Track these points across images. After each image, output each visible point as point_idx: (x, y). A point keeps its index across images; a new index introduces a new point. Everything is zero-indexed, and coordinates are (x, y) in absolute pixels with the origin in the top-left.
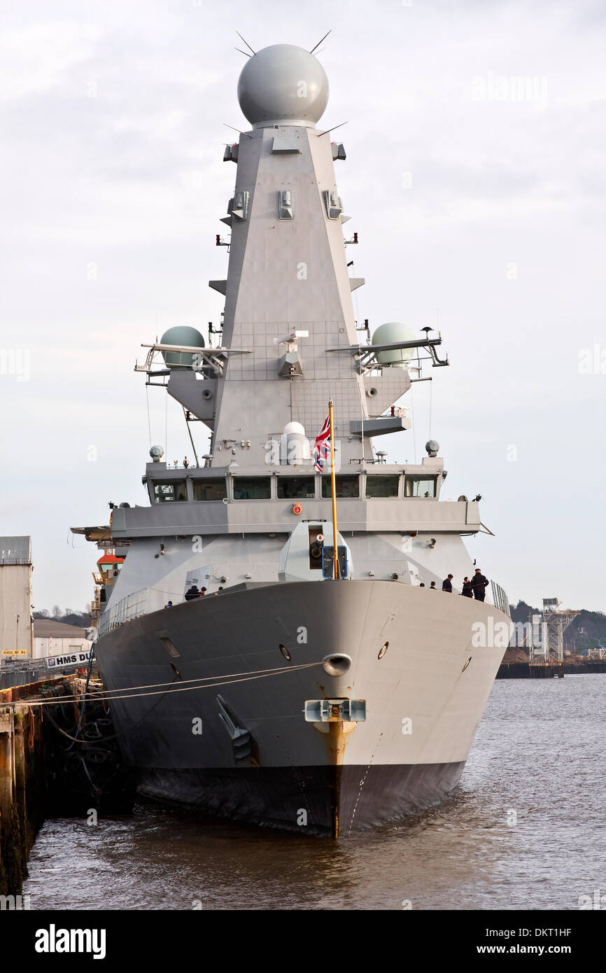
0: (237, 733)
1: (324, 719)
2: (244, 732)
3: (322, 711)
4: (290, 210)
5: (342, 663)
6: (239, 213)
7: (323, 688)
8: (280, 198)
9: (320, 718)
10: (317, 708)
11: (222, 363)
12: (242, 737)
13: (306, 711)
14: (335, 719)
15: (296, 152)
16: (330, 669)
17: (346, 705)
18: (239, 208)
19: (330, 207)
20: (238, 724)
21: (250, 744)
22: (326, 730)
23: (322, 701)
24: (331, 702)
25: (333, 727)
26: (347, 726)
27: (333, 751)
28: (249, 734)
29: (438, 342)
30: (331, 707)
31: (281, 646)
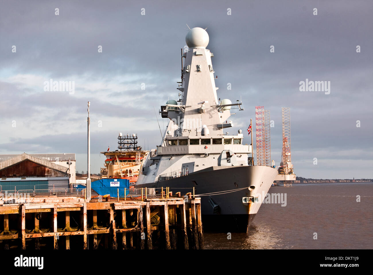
0: (215, 206)
1: (248, 202)
2: (217, 205)
3: (247, 200)
4: (201, 70)
5: (253, 187)
6: (187, 71)
7: (247, 194)
8: (198, 67)
9: (246, 202)
10: (245, 200)
11: (184, 109)
12: (217, 207)
13: (243, 200)
14: (250, 202)
15: (202, 55)
16: (250, 189)
17: (253, 198)
18: (187, 69)
19: (210, 69)
20: (215, 204)
21: (218, 209)
22: (247, 205)
23: (247, 198)
24: (249, 197)
25: (249, 204)
26: (252, 204)
27: (248, 210)
28: (218, 206)
29: (241, 104)
30: (249, 199)
31: (235, 183)
